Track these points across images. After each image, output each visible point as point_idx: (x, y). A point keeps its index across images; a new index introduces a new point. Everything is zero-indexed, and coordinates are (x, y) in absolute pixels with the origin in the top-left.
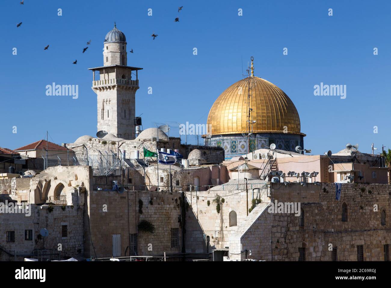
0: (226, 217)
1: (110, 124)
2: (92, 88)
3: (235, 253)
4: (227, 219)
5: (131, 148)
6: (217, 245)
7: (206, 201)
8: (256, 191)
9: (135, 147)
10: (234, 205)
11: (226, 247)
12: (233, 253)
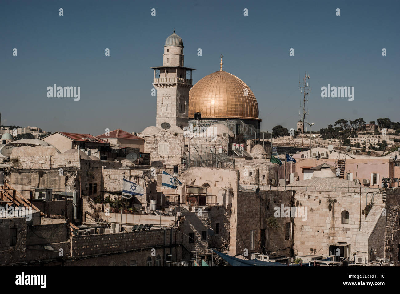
0: (338, 216)
1: (168, 116)
2: (153, 85)
3: (362, 251)
4: (339, 217)
5: (202, 141)
6: (328, 240)
7: (318, 200)
8: (369, 195)
9: (206, 140)
10: (346, 205)
11: (338, 242)
12: (359, 251)
